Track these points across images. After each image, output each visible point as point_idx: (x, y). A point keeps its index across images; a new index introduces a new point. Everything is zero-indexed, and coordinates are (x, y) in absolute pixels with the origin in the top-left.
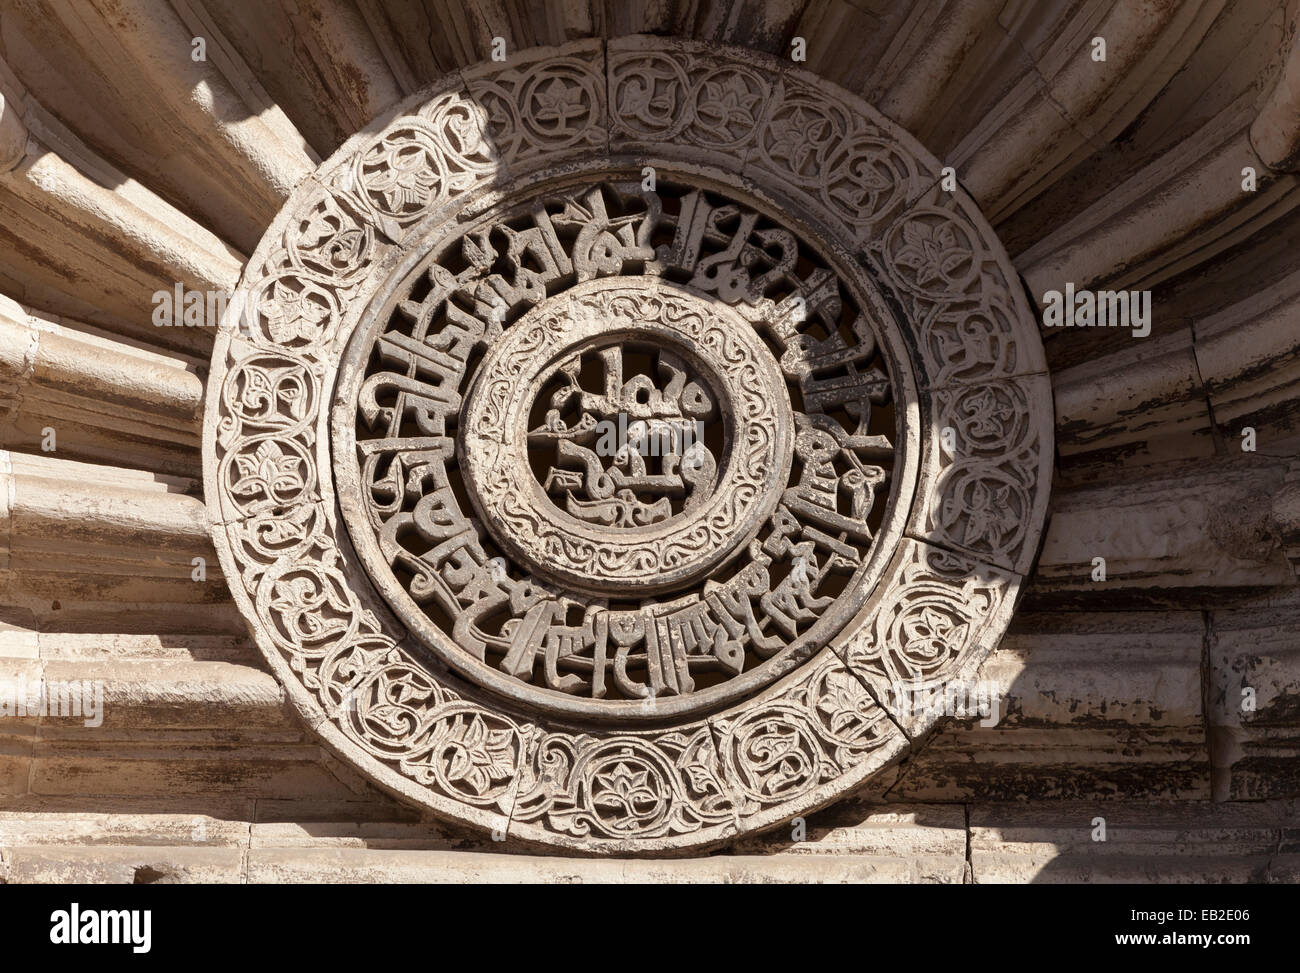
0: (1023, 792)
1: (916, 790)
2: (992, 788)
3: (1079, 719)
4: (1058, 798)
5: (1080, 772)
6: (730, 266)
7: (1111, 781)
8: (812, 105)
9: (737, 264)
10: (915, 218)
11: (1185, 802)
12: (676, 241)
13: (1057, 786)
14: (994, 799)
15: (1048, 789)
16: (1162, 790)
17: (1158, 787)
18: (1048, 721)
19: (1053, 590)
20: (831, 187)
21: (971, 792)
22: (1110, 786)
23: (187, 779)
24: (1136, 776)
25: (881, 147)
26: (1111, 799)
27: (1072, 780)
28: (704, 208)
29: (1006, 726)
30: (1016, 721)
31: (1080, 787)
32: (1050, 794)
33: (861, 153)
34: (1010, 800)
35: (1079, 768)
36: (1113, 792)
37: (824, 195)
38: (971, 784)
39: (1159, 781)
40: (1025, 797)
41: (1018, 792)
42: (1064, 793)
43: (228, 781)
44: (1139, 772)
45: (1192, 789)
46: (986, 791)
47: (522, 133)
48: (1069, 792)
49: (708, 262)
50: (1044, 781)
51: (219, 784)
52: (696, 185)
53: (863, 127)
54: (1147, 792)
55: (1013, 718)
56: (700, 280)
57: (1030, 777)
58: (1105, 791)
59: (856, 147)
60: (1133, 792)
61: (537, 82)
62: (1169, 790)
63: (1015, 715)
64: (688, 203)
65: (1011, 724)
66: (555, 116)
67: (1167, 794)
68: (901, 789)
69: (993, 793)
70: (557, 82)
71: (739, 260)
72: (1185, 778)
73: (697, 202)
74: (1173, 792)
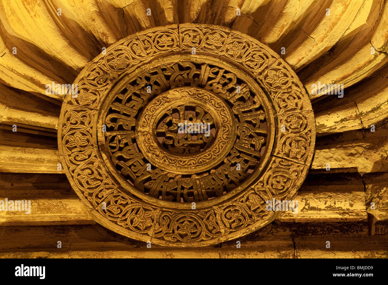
0: (310, 233)
1: (277, 232)
2: (300, 232)
3: (327, 207)
4: (321, 234)
5: (328, 226)
6: (216, 83)
7: (338, 229)
8: (240, 40)
9: (219, 83)
10: (271, 69)
11: (361, 235)
12: (200, 77)
13: (321, 231)
14: (301, 235)
15: (318, 232)
16: (353, 232)
17: (352, 231)
18: (318, 208)
19: (317, 173)
20: (246, 62)
21: (294, 233)
22: (337, 230)
23: (51, 233)
24: (345, 227)
25: (260, 51)
26: (338, 235)
27: (325, 229)
28: (208, 68)
29: (305, 210)
30: (307, 208)
31: (328, 231)
32: (319, 233)
33: (255, 53)
34: (306, 235)
35: (328, 225)
36: (338, 232)
37: (244, 64)
38: (294, 231)
39: (352, 229)
40: (311, 234)
41: (309, 233)
42: (323, 233)
43: (64, 233)
44: (346, 226)
45: (363, 231)
46: (299, 233)
47: (154, 49)
48: (325, 233)
49: (210, 82)
50: (317, 229)
51: (61, 234)
52: (206, 62)
53: (255, 46)
54: (349, 232)
55: (307, 207)
56: (208, 87)
57: (312, 228)
58: (336, 232)
59: (253, 51)
60: (345, 232)
61: (159, 36)
62: (356, 232)
63: (308, 206)
64: (203, 67)
65: (306, 209)
66: (164, 44)
67: (355, 233)
68: (272, 232)
69: (301, 233)
70: (164, 36)
71: (219, 82)
72: (361, 228)
73: (206, 67)
74: (357, 232)
